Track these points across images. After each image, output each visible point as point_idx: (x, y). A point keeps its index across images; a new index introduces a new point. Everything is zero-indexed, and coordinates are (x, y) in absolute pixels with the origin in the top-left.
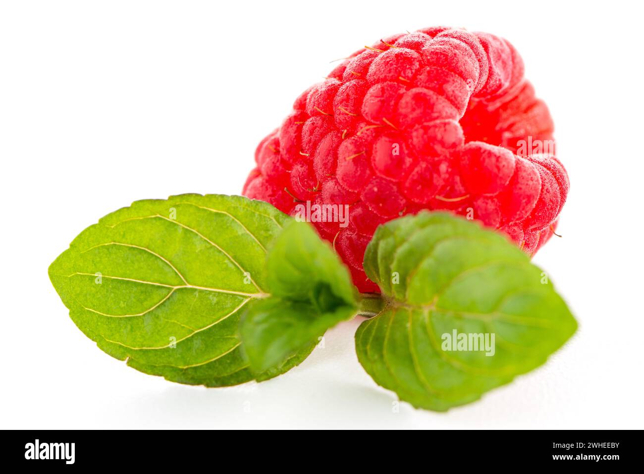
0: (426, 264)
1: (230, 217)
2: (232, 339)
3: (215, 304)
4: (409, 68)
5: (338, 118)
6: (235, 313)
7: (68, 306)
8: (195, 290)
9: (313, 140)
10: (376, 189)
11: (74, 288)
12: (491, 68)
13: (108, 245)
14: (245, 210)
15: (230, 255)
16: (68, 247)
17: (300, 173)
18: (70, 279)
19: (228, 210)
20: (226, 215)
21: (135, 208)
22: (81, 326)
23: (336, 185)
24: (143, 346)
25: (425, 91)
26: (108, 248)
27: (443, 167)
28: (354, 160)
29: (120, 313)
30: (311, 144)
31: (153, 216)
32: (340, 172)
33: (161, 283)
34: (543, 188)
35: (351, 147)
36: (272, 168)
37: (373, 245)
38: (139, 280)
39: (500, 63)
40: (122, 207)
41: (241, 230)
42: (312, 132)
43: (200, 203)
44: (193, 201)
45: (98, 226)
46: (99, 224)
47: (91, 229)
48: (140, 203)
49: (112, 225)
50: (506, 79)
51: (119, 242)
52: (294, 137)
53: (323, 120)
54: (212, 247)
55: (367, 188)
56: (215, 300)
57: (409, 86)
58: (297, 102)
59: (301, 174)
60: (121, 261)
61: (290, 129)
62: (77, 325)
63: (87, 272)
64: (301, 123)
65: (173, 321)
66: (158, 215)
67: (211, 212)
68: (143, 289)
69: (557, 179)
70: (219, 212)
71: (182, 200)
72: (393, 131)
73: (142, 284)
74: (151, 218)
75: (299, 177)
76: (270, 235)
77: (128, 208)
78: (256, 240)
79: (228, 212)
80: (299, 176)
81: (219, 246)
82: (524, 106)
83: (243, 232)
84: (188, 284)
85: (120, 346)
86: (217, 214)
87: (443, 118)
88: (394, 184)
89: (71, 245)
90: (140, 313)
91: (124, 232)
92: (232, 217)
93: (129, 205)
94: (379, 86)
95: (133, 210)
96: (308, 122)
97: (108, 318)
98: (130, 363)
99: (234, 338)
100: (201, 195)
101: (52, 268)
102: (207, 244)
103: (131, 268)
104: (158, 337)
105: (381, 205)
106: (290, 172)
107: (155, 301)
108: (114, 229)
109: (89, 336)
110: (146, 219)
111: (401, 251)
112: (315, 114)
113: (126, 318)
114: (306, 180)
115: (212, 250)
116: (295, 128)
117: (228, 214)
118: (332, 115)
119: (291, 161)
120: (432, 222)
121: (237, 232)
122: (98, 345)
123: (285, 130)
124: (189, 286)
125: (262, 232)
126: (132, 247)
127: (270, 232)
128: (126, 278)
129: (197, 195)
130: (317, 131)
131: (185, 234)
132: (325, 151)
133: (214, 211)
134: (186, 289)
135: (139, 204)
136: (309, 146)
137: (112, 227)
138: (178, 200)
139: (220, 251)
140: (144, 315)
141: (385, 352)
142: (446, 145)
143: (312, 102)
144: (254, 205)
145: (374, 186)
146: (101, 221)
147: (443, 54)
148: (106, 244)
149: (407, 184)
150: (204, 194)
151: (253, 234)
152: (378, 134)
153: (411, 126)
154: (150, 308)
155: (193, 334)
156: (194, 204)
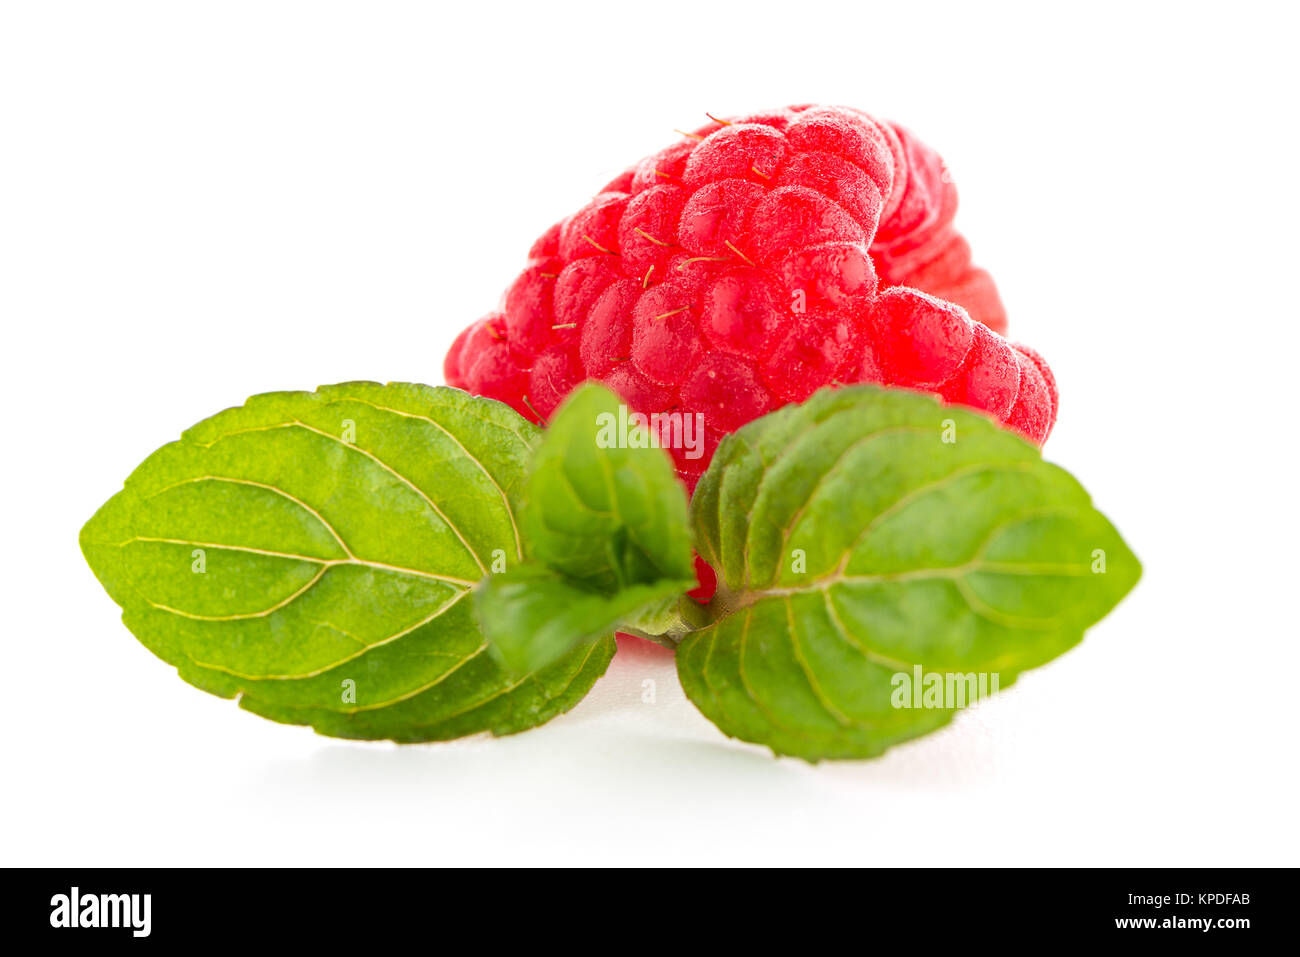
0: (827, 490)
1: (435, 428)
2: (440, 658)
3: (405, 596)
4: (767, 154)
5: (629, 252)
6: (443, 614)
7: (120, 600)
8: (367, 569)
9: (578, 302)
10: (712, 374)
11: (130, 567)
12: (909, 176)
13: (198, 483)
14: (464, 413)
15: (435, 502)
16: (121, 487)
17: (551, 368)
18: (124, 550)
19: (432, 413)
20: (427, 423)
21: (253, 409)
22: (145, 638)
23: (631, 375)
24: (267, 673)
25: (802, 190)
26: (199, 486)
27: (843, 330)
28: (669, 322)
29: (222, 611)
30: (574, 311)
31: (288, 425)
32: (639, 351)
33: (301, 555)
34: (1022, 383)
35: (660, 300)
36: (493, 367)
37: (711, 477)
38: (258, 548)
39: (922, 171)
40: (227, 407)
41: (457, 452)
42: (576, 286)
43: (378, 399)
44: (364, 396)
45: (180, 444)
46: (182, 441)
47: (168, 451)
48: (263, 399)
49: (207, 443)
50: (933, 204)
51: (221, 476)
52: (537, 304)
53: (599, 262)
54: (399, 484)
55: (696, 373)
56: (405, 588)
57: (771, 185)
58: (538, 243)
59: (554, 369)
60: (224, 511)
61: (529, 291)
62: (138, 637)
63: (158, 536)
64: (553, 276)
65: (327, 624)
66: (297, 423)
67: (399, 416)
68: (267, 564)
69: (1044, 374)
70: (414, 416)
71: (343, 395)
72: (742, 266)
73: (264, 557)
74: (284, 428)
75: (551, 376)
76: (513, 462)
77: (238, 409)
78: (485, 471)
79: (432, 418)
80: (550, 373)
81: (412, 482)
82: (956, 272)
83: (461, 455)
84: (352, 557)
85: (224, 674)
86: (409, 420)
87: (840, 239)
88: (747, 362)
89: (127, 483)
90: (261, 611)
91: (231, 455)
92: (439, 427)
93: (242, 403)
94: (713, 186)
95: (248, 412)
96: (569, 272)
97: (200, 623)
98: (245, 704)
99: (447, 657)
100: (380, 385)
101: (87, 531)
102: (392, 479)
103: (244, 524)
104: (299, 656)
105: (722, 406)
106: (529, 370)
107: (291, 589)
108: (211, 449)
109: (161, 656)
110: (275, 429)
111: (772, 475)
112: (581, 252)
113: (235, 621)
114: (564, 380)
115: (401, 489)
116: (538, 287)
117: (431, 421)
118: (616, 252)
119: (532, 349)
120: (838, 408)
121: (449, 453)
122: (180, 674)
123: (518, 294)
124: (354, 561)
125: (497, 456)
126: (246, 486)
127: (511, 457)
128: (233, 544)
129: (371, 384)
130: (587, 285)
131: (350, 458)
132: (606, 315)
133: (406, 415)
134: (348, 565)
135: (260, 401)
136: (571, 314)
137: (208, 446)
138: (335, 394)
139: (416, 494)
140: (269, 616)
141: (743, 672)
142: (846, 288)
143: (574, 232)
144: (480, 406)
145: (709, 369)
146: (186, 434)
147: (832, 129)
148: (196, 480)
149: (773, 362)
150: (385, 383)
151: (480, 460)
152: (711, 273)
153: (779, 254)
154: (281, 601)
155: (364, 651)
156: (366, 402)
